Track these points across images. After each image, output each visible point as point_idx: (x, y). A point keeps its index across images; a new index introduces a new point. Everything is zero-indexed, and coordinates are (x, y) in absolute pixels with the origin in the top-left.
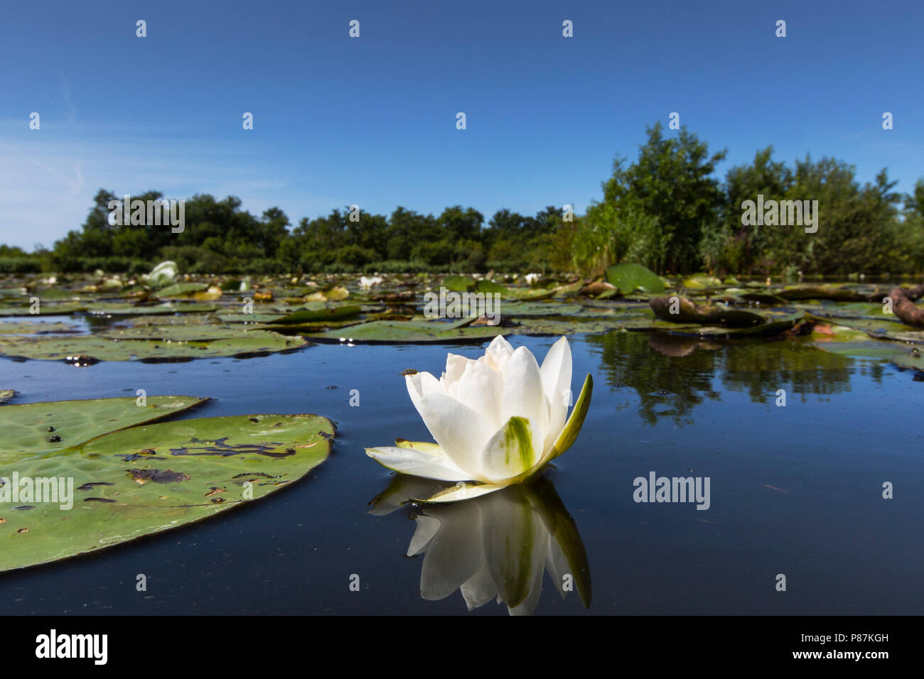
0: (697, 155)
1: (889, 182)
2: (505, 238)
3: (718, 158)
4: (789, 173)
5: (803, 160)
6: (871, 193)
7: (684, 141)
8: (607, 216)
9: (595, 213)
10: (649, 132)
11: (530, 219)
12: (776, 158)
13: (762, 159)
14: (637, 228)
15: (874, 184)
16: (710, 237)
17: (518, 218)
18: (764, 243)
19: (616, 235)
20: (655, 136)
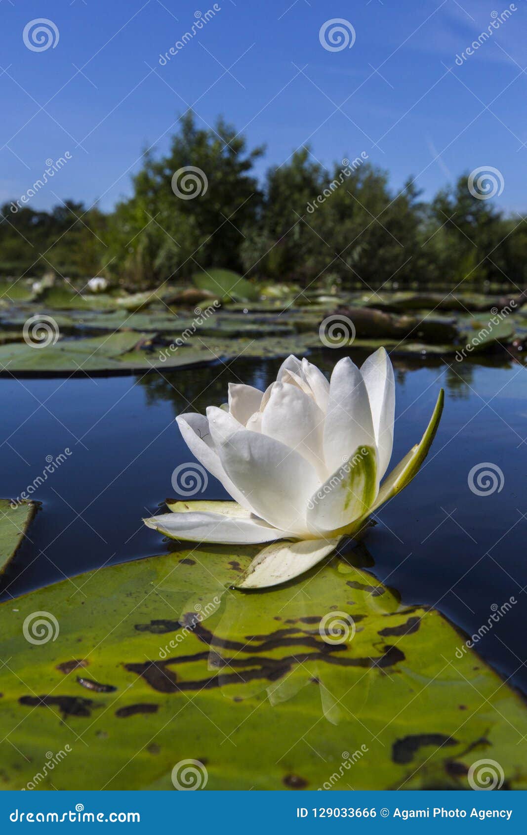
0: (237, 148)
1: (417, 189)
2: (15, 235)
3: (258, 153)
4: (326, 174)
5: (342, 163)
6: (402, 202)
7: (223, 134)
8: (139, 213)
9: (125, 211)
10: (182, 120)
11: (44, 215)
12: (314, 158)
13: (301, 158)
14: (173, 229)
15: (404, 191)
16: (252, 240)
17: (28, 213)
18: (304, 249)
19: (149, 236)
20: (188, 125)
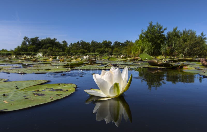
0: (160, 29)
1: (204, 35)
2: (117, 48)
3: (165, 29)
4: (181, 33)
5: (184, 30)
6: (200, 37)
7: (157, 26)
8: (140, 42)
9: (137, 42)
10: (149, 23)
11: (122, 43)
12: (178, 29)
13: (175, 30)
14: (147, 45)
15: (200, 35)
16: (163, 47)
17: (120, 43)
18: (175, 49)
19: (142, 47)
20: (151, 25)
